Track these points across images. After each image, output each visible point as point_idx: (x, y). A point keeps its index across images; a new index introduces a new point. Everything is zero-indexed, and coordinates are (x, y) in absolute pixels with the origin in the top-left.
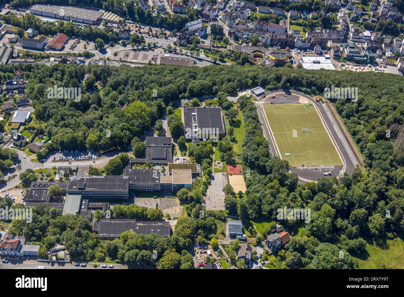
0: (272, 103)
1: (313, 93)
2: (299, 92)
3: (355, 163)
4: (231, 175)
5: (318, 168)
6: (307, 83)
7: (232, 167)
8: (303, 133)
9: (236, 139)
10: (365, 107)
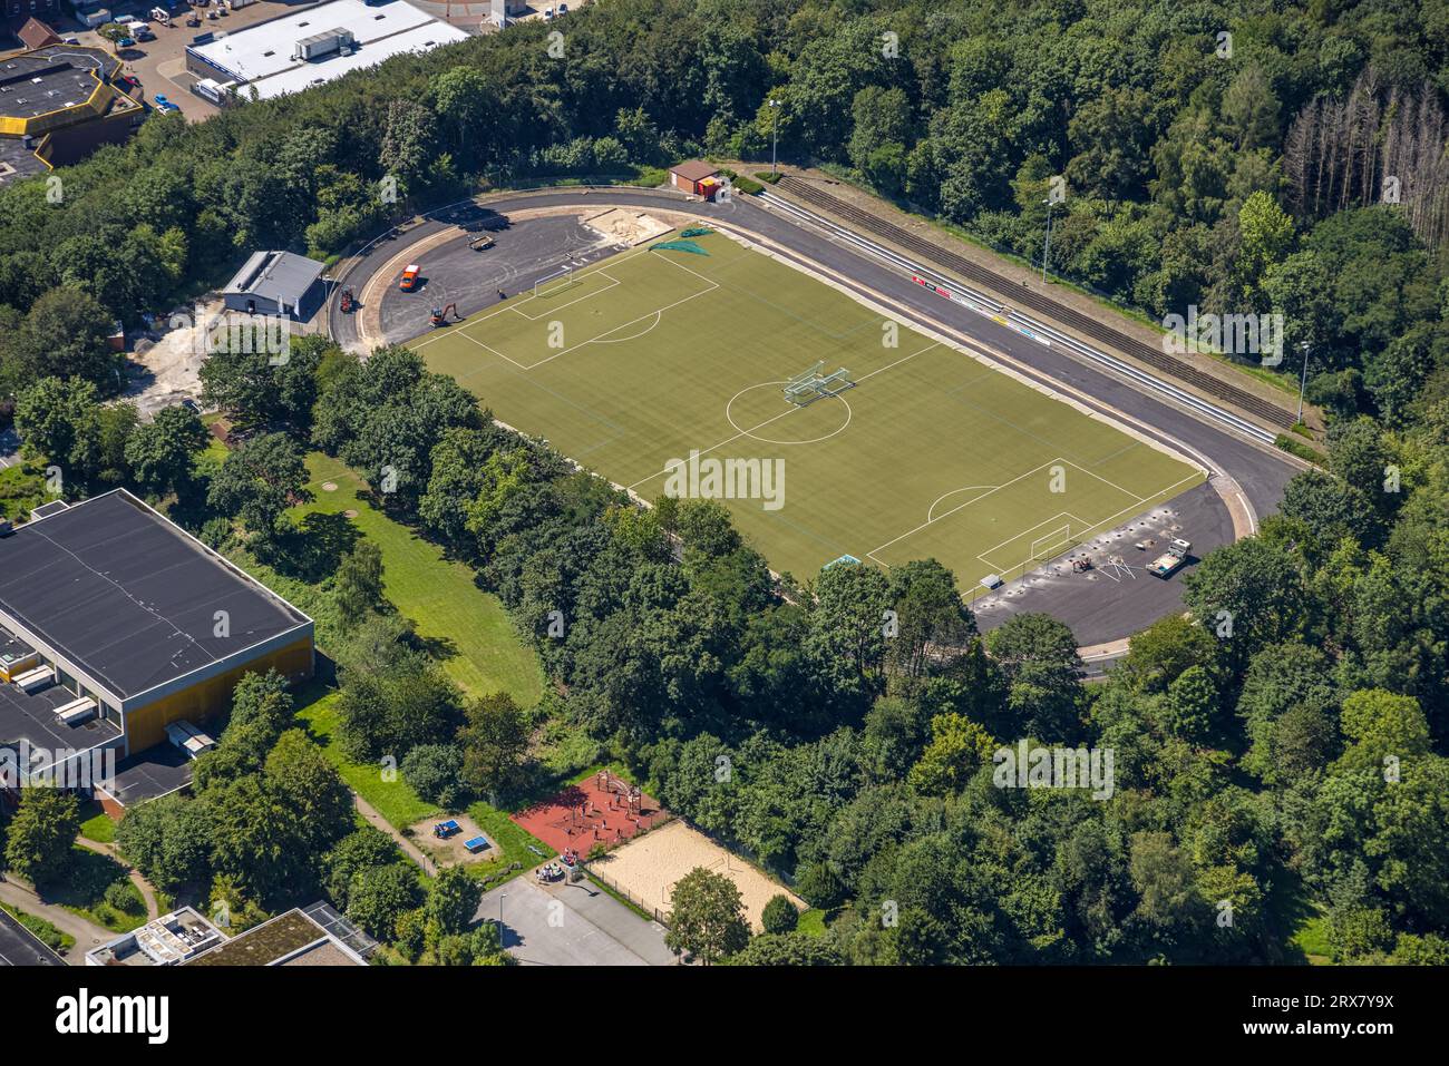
0: (441, 323)
1: (643, 162)
2: (546, 191)
3: (1264, 436)
4: (601, 856)
5: (1089, 553)
6: (569, 98)
7: (557, 812)
8: (810, 410)
9: (418, 632)
10: (1047, 94)
